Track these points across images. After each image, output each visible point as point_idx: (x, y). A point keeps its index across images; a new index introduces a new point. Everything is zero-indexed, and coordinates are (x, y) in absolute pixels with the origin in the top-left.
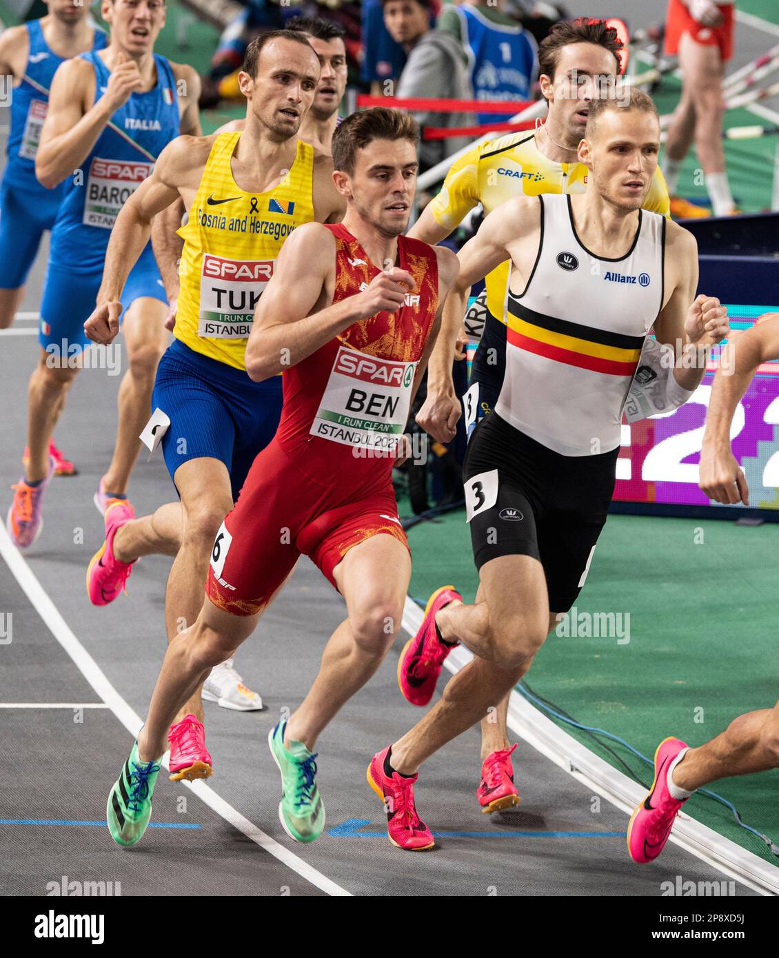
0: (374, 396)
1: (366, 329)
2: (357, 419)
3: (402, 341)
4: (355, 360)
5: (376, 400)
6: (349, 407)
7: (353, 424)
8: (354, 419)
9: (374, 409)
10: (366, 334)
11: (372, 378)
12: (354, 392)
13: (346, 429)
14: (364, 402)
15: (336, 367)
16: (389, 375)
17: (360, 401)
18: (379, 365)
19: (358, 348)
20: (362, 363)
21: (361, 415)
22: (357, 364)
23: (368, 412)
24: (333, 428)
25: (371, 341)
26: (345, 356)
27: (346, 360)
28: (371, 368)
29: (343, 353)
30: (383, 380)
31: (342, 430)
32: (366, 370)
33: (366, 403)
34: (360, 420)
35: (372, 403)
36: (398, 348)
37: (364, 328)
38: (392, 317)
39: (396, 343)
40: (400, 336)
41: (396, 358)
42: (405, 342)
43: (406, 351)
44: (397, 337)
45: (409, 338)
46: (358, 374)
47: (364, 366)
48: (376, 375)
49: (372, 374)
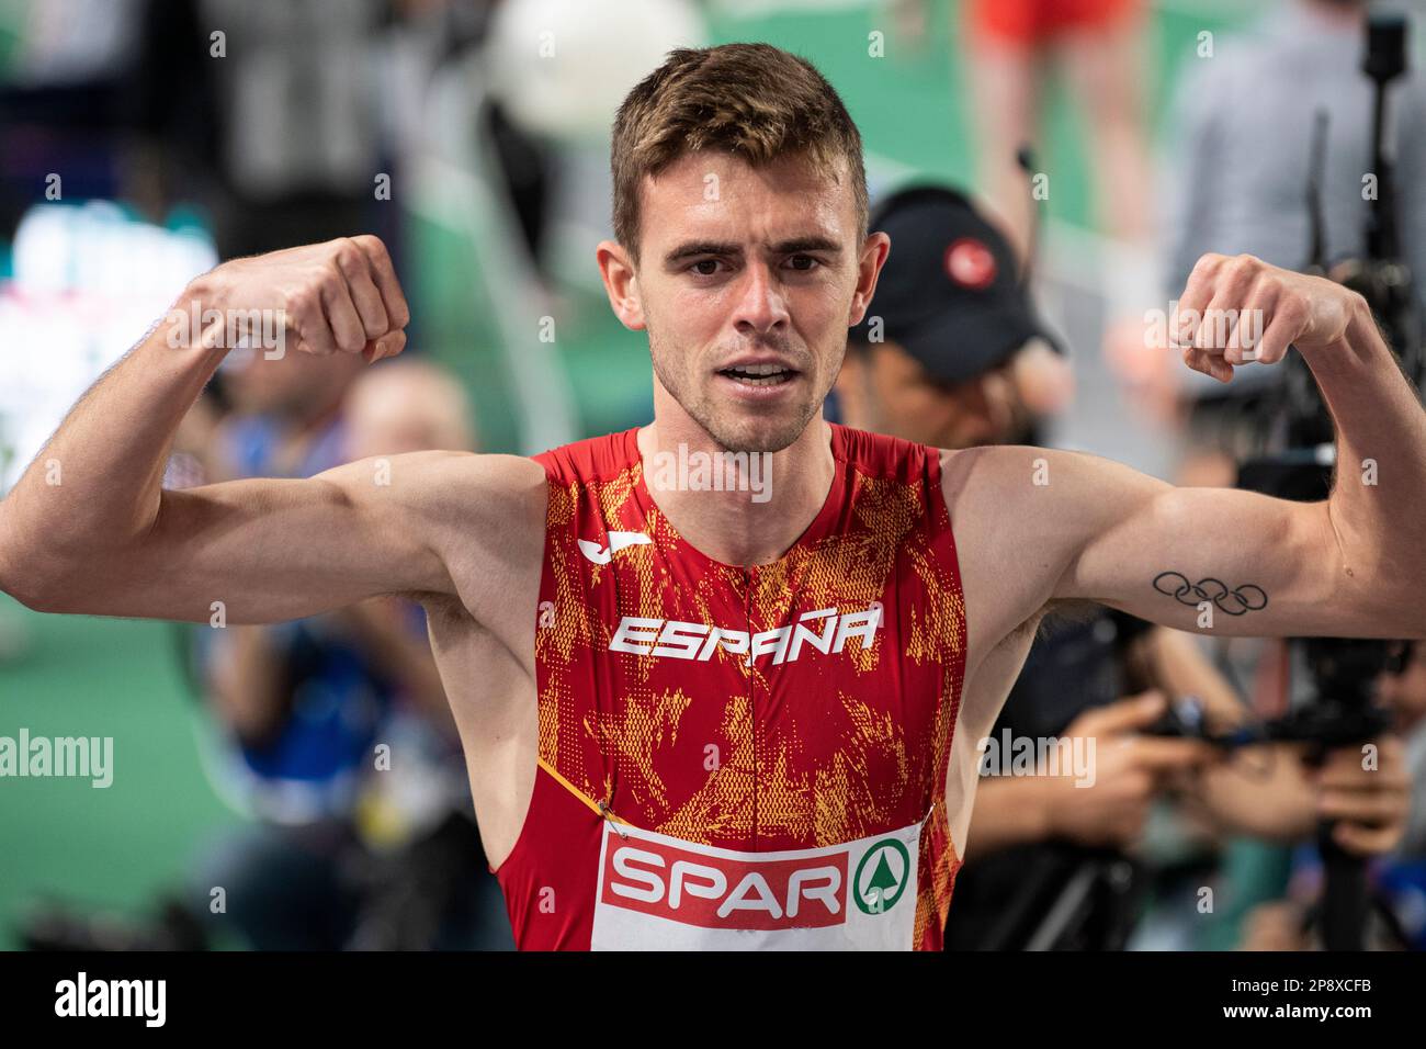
1: (654, 767)
3: (790, 776)
4: (658, 861)
10: (659, 782)
11: (723, 912)
16: (781, 897)
18: (735, 873)
19: (652, 828)
20: (679, 868)
22: (665, 874)
25: (678, 798)
26: (623, 853)
27: (630, 863)
28: (709, 883)
29: (619, 841)
30: (767, 913)
32: (694, 890)
36: (777, 806)
37: (645, 766)
38: (739, 706)
39: (766, 789)
40: (781, 763)
41: (783, 841)
42: (812, 779)
43: (821, 805)
44: (770, 768)
45: (828, 763)
46: (675, 902)
47: (687, 878)
48: (735, 902)
49: (719, 901)
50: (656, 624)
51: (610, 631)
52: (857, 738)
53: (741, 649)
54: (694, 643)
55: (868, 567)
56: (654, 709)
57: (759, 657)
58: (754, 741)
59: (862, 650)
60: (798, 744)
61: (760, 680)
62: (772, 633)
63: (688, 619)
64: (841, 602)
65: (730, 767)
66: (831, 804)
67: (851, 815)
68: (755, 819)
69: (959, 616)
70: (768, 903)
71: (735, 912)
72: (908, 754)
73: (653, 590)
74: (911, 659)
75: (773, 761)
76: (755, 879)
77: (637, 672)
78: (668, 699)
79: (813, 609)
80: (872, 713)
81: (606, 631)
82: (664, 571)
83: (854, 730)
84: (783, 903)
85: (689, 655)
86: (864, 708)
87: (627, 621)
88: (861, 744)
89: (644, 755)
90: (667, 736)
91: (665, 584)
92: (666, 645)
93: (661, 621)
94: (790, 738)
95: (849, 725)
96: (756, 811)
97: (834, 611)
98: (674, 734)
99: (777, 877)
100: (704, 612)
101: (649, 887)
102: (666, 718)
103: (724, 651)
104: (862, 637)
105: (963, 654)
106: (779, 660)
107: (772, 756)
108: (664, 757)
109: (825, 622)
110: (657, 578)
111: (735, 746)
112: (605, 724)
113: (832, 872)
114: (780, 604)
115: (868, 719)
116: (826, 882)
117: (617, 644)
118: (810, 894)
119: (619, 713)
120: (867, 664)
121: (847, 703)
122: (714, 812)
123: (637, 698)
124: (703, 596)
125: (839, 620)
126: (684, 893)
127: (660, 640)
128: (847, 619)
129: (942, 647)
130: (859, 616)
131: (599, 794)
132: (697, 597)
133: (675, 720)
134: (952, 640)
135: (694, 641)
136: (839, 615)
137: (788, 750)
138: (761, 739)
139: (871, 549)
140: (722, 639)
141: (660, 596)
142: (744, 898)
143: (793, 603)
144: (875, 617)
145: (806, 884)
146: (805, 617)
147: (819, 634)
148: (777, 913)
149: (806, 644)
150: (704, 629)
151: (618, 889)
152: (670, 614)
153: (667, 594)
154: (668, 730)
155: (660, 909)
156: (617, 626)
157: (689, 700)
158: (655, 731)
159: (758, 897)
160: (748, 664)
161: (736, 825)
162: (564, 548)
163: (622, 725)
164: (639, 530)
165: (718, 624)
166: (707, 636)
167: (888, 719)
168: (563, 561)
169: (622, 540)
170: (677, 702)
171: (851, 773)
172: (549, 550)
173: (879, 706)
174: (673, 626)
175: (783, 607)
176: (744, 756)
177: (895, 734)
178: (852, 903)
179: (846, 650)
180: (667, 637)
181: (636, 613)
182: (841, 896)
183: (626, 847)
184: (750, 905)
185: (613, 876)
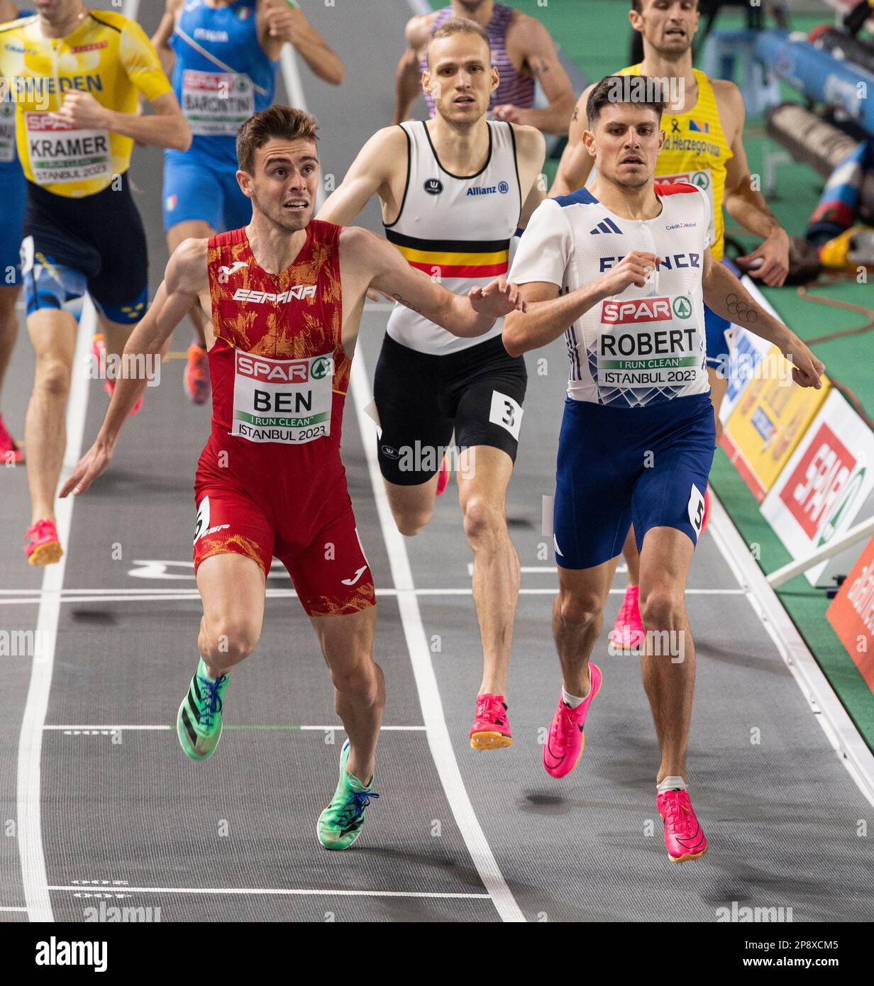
0: (278, 395)
1: (246, 334)
2: (269, 418)
3: (286, 338)
4: (251, 362)
5: (282, 398)
6: (256, 408)
7: (265, 422)
8: (265, 419)
9: (282, 406)
10: (248, 339)
11: (269, 378)
12: (257, 392)
13: (260, 429)
14: (269, 401)
15: (238, 369)
16: (287, 374)
17: (265, 402)
18: (272, 366)
19: (246, 351)
20: (257, 364)
21: (271, 413)
22: (253, 366)
23: (277, 409)
24: (250, 429)
25: (253, 344)
27: (243, 362)
28: (265, 369)
30: (283, 379)
31: (257, 431)
32: (261, 371)
33: (272, 401)
34: (273, 419)
35: (278, 402)
36: (282, 346)
37: (243, 334)
38: (272, 317)
39: (279, 342)
40: (284, 334)
41: (284, 357)
42: (293, 339)
43: (296, 347)
44: (281, 335)
45: (298, 334)
46: (256, 374)
47: (259, 367)
48: (273, 375)
49: (268, 375)
50: (248, 291)
51: (233, 294)
52: (308, 326)
53: (273, 299)
54: (259, 298)
55: (313, 272)
56: (246, 318)
57: (279, 301)
58: (276, 327)
59: (311, 298)
60: (289, 329)
61: (279, 308)
62: (284, 294)
63: (258, 291)
64: (304, 283)
65: (268, 335)
66: (300, 346)
67: (306, 349)
68: (275, 351)
69: (339, 289)
70: (283, 375)
71: (273, 378)
72: (325, 331)
73: (248, 281)
74: (323, 302)
75: (282, 333)
76: (278, 368)
77: (242, 306)
78: (251, 315)
79: (296, 285)
80: (312, 318)
81: (231, 294)
82: (251, 275)
83: (306, 323)
84: (287, 375)
85: (258, 301)
86: (310, 317)
87: (239, 290)
88: (309, 328)
89: (243, 331)
91: (251, 279)
92: (251, 298)
93: (250, 291)
94: (287, 326)
95: (305, 321)
96: (276, 348)
97: (302, 286)
98: (252, 325)
99: (285, 368)
100: (263, 288)
101: (249, 370)
102: (250, 320)
103: (268, 300)
104: (310, 294)
105: (341, 301)
106: (284, 302)
108: (248, 331)
109: (299, 290)
110: (249, 277)
111: (270, 328)
112: (231, 321)
113: (302, 366)
115: (311, 320)
116: (301, 370)
117: (235, 298)
118: (296, 373)
119: (236, 317)
120: (312, 303)
121: (305, 315)
122: (264, 348)
123: (241, 314)
124: (263, 283)
125: (304, 289)
126: (258, 372)
127: (249, 297)
128: (306, 289)
129: (333, 298)
130: (309, 288)
131: (233, 342)
132: (261, 284)
133: (252, 320)
134: (337, 297)
135: (260, 297)
136: (304, 287)
137: (286, 330)
138: (278, 326)
139: (314, 266)
140: (268, 296)
141: (250, 283)
142: (276, 373)
143: (290, 284)
144: (315, 288)
145: (294, 370)
146: (293, 288)
147: (297, 293)
148: (286, 379)
149: (293, 296)
150: (262, 293)
151: (241, 370)
152: (252, 288)
153: (252, 282)
154: (250, 324)
155: (252, 376)
156: (235, 292)
158: (247, 324)
159: (280, 374)
160: (275, 304)
161: (269, 352)
163: (236, 322)
164: (244, 261)
165: (267, 292)
166: (263, 296)
167: (318, 321)
169: (239, 265)
170: (253, 315)
171: (305, 337)
173: (315, 317)
174: (253, 292)
175: (287, 285)
176: (273, 332)
177: (320, 325)
178: (310, 376)
179: (305, 299)
180: (251, 296)
181: (242, 288)
182: (306, 374)
183: (242, 358)
184: (277, 376)
185: (239, 366)
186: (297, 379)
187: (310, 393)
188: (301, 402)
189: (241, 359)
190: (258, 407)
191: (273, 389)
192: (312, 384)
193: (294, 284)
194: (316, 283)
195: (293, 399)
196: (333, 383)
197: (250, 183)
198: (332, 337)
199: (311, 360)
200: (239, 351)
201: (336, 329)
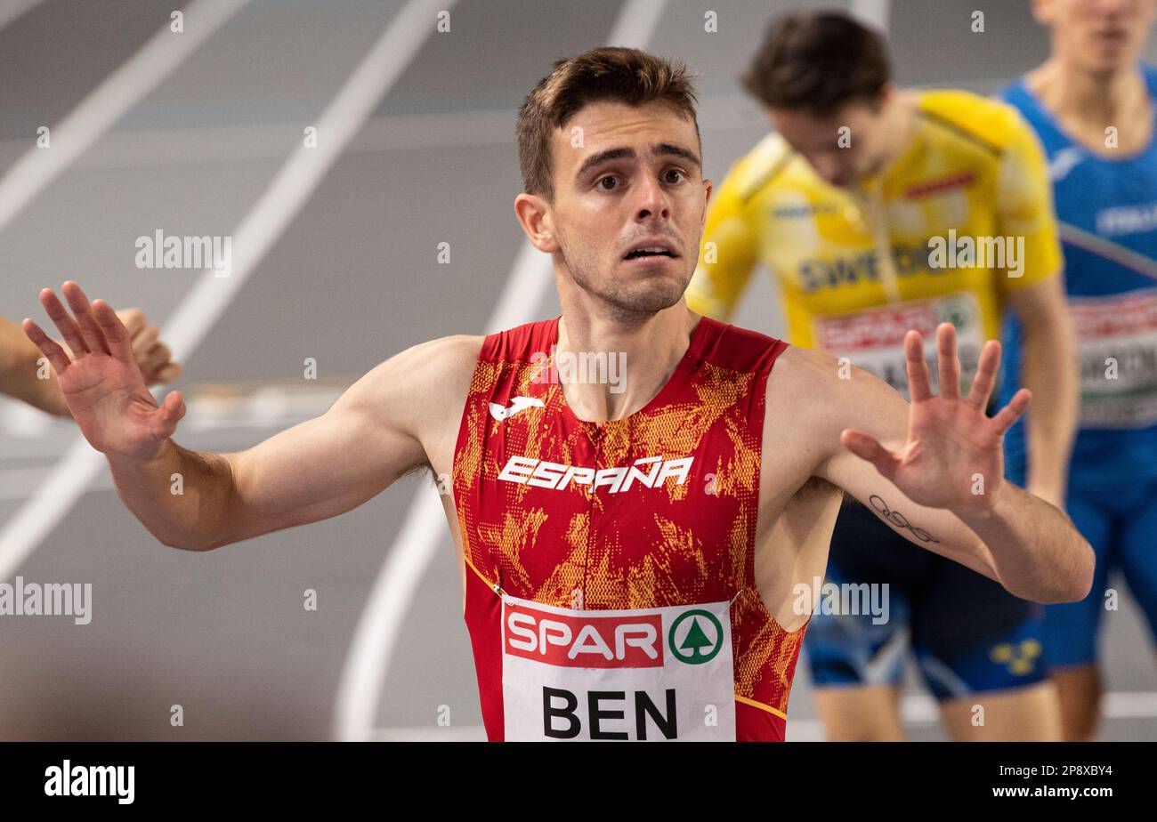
0: (594, 697)
1: (521, 561)
3: (610, 570)
4: (530, 620)
5: (604, 705)
6: (546, 730)
10: (525, 571)
11: (572, 655)
12: (548, 693)
15: (507, 642)
16: (611, 643)
17: (566, 713)
18: (576, 625)
22: (535, 629)
23: (595, 733)
27: (518, 624)
29: (510, 608)
30: (601, 656)
32: (554, 640)
35: (596, 715)
36: (600, 591)
37: (515, 560)
38: (580, 521)
39: (593, 578)
40: (605, 560)
42: (626, 573)
43: (632, 590)
44: (597, 564)
45: (639, 562)
46: (543, 651)
47: (549, 632)
48: (579, 648)
49: (569, 647)
50: (534, 462)
51: (499, 466)
52: (664, 546)
53: (588, 481)
54: (555, 477)
55: (691, 428)
56: (522, 522)
57: (599, 487)
58: (588, 545)
59: (676, 486)
60: (619, 548)
61: (598, 503)
62: (611, 471)
63: (556, 461)
64: (666, 451)
65: (569, 562)
66: (642, 589)
67: (659, 598)
68: (583, 599)
69: (755, 466)
70: (601, 648)
71: (580, 655)
72: (706, 559)
73: (536, 440)
75: (599, 559)
76: (589, 630)
77: (516, 495)
78: (533, 515)
79: (645, 457)
80: (677, 529)
81: (497, 466)
82: (546, 427)
83: (662, 540)
84: (613, 648)
85: (550, 485)
86: (672, 525)
87: (514, 459)
88: (667, 550)
89: (515, 554)
90: (529, 540)
92: (537, 478)
93: (537, 461)
94: (613, 543)
95: (658, 536)
97: (659, 458)
98: (534, 539)
100: (567, 457)
101: (529, 640)
102: (530, 528)
103: (575, 483)
104: (677, 477)
105: (756, 493)
106: (613, 490)
107: (599, 556)
108: (526, 554)
109: (652, 466)
110: (541, 430)
111: (574, 548)
112: (491, 531)
113: (649, 628)
114: (620, 451)
115: (674, 534)
116: (644, 635)
117: (504, 476)
118: (633, 643)
119: (500, 522)
120: (678, 495)
121: (660, 522)
122: (558, 593)
123: (513, 514)
124: (570, 446)
125: (662, 465)
126: (548, 643)
127: (535, 474)
128: (668, 464)
129: (738, 486)
130: (676, 462)
131: (495, 581)
132: (564, 445)
133: (536, 529)
134: (748, 483)
136: (663, 462)
137: (611, 552)
138: (593, 544)
139: (697, 415)
140: (575, 475)
141: (540, 444)
142: (585, 644)
143: (630, 451)
144: (691, 460)
145: (628, 635)
147: (646, 474)
148: (609, 656)
149: (636, 481)
150: (563, 468)
151: (513, 643)
152: (544, 456)
153: (546, 443)
154: (530, 536)
155: (535, 655)
156: (505, 463)
157: (547, 516)
158: (522, 536)
159: (594, 643)
160: (591, 491)
162: (479, 409)
163: (501, 532)
165: (574, 464)
166: (565, 473)
167: (689, 534)
168: (476, 419)
170: (538, 518)
171: (657, 570)
172: (467, 411)
173: (683, 525)
174: (545, 465)
175: (622, 454)
176: (579, 555)
177: (696, 546)
178: (668, 655)
179: (665, 486)
180: (540, 472)
181: (522, 454)
182: (658, 645)
183: (515, 613)
184: (589, 649)
185: (510, 634)
186: (636, 658)
187: (671, 695)
188: (648, 716)
189: (514, 617)
190: (553, 727)
191: (582, 682)
192: (675, 674)
193: (643, 454)
194: (694, 453)
195: (628, 706)
196: (737, 678)
197: (547, 219)
198: (728, 572)
199: (669, 614)
200: (507, 599)
201: (738, 555)
